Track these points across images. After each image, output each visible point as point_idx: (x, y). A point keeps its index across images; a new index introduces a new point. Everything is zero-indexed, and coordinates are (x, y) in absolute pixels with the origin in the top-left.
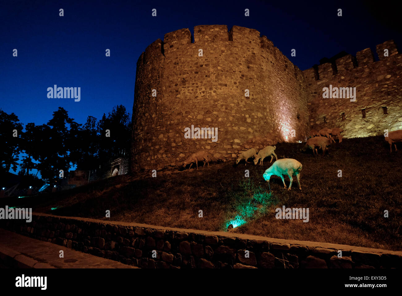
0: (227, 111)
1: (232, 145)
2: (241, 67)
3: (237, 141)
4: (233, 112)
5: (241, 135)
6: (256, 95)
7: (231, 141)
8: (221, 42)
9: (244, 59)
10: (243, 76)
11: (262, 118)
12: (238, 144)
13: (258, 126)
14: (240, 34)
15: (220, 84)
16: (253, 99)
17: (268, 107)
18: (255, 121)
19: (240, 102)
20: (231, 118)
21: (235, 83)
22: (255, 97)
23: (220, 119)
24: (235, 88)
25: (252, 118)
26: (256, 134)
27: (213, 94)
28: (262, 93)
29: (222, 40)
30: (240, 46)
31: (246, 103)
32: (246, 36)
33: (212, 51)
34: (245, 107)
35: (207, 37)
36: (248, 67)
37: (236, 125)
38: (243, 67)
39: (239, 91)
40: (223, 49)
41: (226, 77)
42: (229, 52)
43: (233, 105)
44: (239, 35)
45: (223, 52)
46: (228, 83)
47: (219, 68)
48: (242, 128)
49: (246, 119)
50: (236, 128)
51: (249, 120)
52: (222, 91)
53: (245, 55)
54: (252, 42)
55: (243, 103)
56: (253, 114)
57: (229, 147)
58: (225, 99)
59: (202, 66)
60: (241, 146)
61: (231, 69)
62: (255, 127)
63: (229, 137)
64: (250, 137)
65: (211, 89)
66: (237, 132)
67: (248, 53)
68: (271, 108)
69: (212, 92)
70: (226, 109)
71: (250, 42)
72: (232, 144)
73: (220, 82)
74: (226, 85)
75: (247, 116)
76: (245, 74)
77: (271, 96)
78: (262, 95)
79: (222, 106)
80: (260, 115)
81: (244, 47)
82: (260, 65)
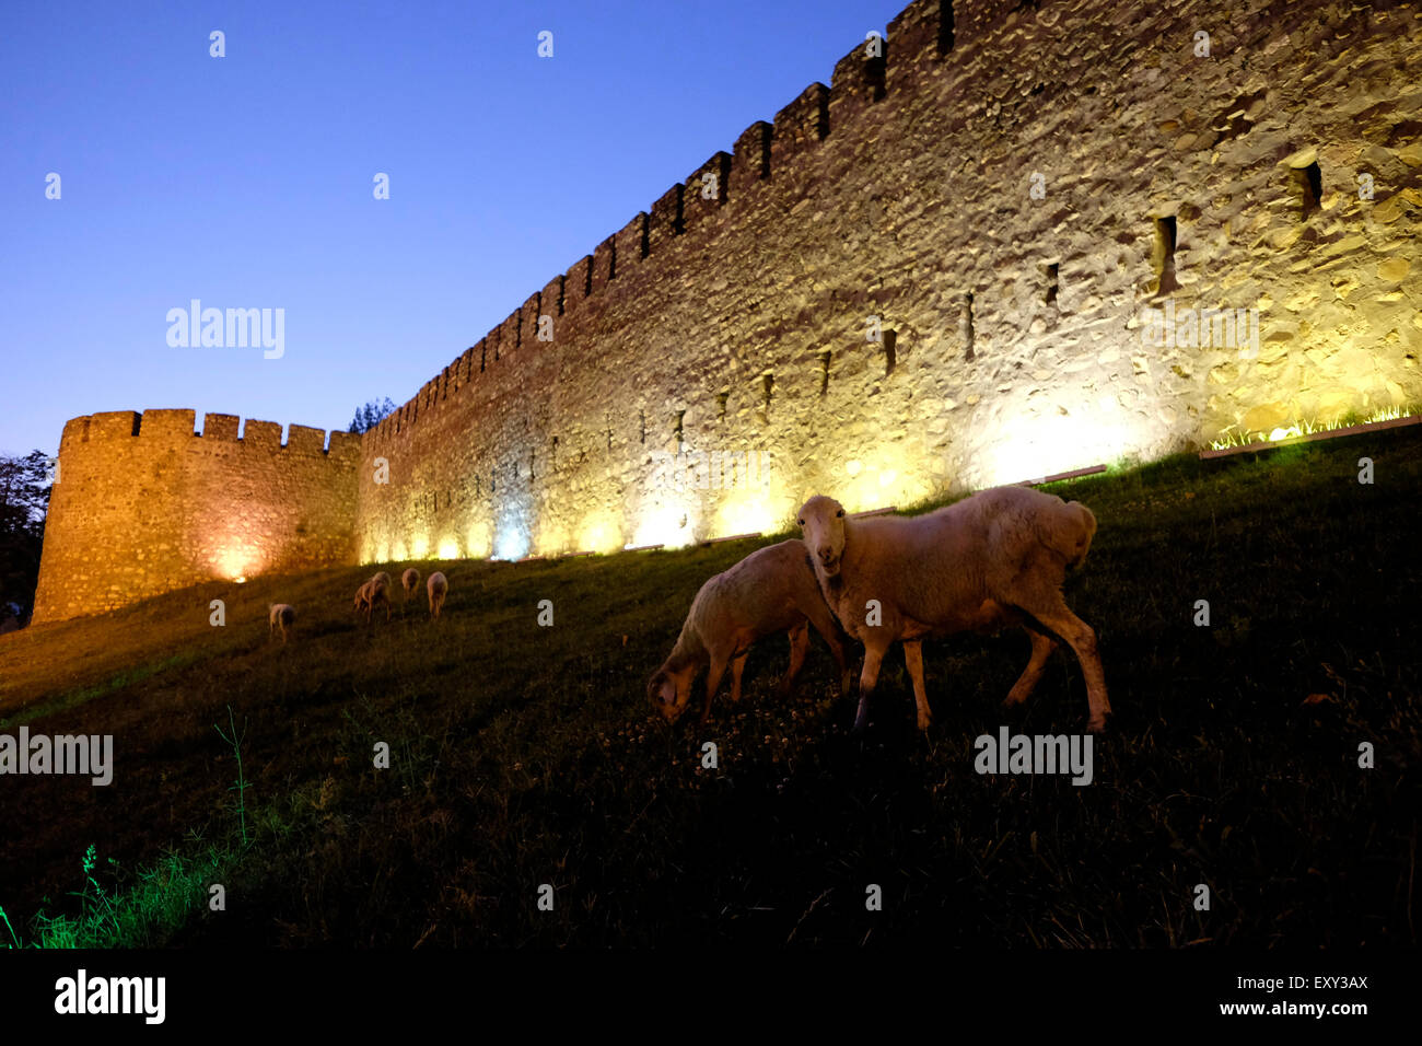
0: (110, 546)
1: (107, 594)
2: (144, 476)
3: (114, 588)
4: (118, 546)
5: (123, 579)
6: (161, 517)
7: (107, 589)
8: (120, 440)
9: (151, 464)
10: (144, 490)
11: (167, 552)
12: (117, 592)
13: (156, 563)
14: (154, 422)
15: (107, 507)
16: (154, 524)
17: (185, 531)
18: (152, 557)
19: (131, 532)
20: (113, 556)
21: (129, 503)
22: (159, 521)
23: (99, 559)
24: (127, 511)
25: (148, 553)
26: (151, 575)
27: (96, 522)
28: (176, 512)
29: (122, 437)
30: (149, 443)
31: (141, 532)
32: (163, 423)
33: (106, 456)
34: (138, 537)
35: (103, 432)
36: (158, 475)
37: (118, 565)
38: (147, 478)
39: (132, 515)
40: (121, 450)
41: (116, 495)
42: (129, 455)
43: (118, 537)
44: (152, 425)
45: (120, 455)
46: (117, 505)
47: (110, 482)
48: (128, 570)
49: (135, 554)
50: (117, 571)
51: (141, 557)
52: (108, 516)
53: (154, 457)
54: (173, 433)
55: (137, 533)
56: (151, 547)
57: (102, 596)
58: (109, 529)
59: (90, 479)
60: (120, 595)
61: (127, 482)
62: (150, 565)
63: (104, 583)
64: (137, 581)
65: (94, 514)
66: (118, 575)
67: (162, 452)
68: (193, 533)
69: (95, 518)
70: (109, 543)
71: (169, 433)
72: (109, 592)
73: (107, 503)
74: (114, 508)
75: (139, 551)
76: (149, 487)
77: (197, 514)
78: (174, 516)
79: (103, 539)
80: (164, 547)
81: (157, 444)
82: (181, 468)
